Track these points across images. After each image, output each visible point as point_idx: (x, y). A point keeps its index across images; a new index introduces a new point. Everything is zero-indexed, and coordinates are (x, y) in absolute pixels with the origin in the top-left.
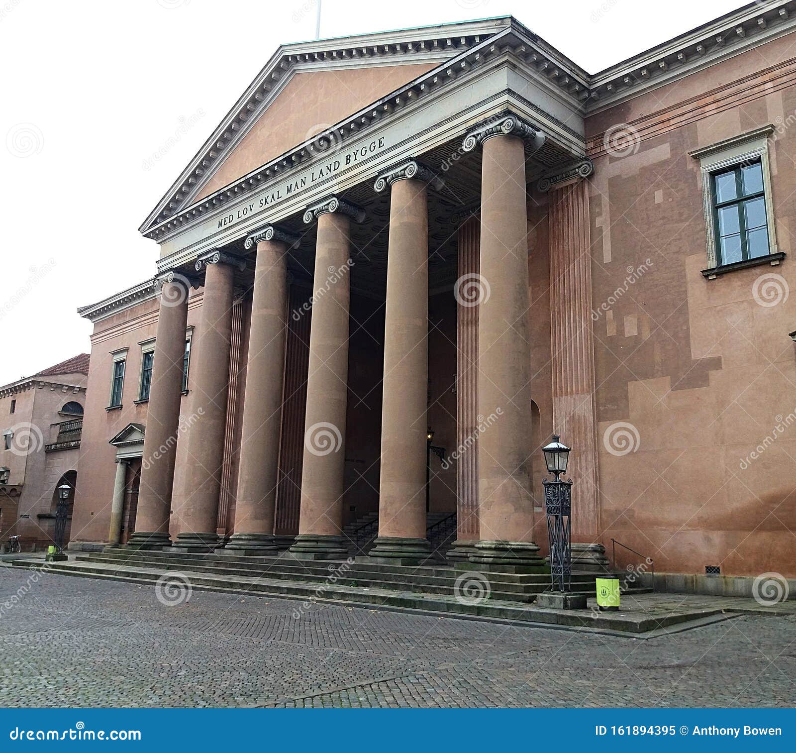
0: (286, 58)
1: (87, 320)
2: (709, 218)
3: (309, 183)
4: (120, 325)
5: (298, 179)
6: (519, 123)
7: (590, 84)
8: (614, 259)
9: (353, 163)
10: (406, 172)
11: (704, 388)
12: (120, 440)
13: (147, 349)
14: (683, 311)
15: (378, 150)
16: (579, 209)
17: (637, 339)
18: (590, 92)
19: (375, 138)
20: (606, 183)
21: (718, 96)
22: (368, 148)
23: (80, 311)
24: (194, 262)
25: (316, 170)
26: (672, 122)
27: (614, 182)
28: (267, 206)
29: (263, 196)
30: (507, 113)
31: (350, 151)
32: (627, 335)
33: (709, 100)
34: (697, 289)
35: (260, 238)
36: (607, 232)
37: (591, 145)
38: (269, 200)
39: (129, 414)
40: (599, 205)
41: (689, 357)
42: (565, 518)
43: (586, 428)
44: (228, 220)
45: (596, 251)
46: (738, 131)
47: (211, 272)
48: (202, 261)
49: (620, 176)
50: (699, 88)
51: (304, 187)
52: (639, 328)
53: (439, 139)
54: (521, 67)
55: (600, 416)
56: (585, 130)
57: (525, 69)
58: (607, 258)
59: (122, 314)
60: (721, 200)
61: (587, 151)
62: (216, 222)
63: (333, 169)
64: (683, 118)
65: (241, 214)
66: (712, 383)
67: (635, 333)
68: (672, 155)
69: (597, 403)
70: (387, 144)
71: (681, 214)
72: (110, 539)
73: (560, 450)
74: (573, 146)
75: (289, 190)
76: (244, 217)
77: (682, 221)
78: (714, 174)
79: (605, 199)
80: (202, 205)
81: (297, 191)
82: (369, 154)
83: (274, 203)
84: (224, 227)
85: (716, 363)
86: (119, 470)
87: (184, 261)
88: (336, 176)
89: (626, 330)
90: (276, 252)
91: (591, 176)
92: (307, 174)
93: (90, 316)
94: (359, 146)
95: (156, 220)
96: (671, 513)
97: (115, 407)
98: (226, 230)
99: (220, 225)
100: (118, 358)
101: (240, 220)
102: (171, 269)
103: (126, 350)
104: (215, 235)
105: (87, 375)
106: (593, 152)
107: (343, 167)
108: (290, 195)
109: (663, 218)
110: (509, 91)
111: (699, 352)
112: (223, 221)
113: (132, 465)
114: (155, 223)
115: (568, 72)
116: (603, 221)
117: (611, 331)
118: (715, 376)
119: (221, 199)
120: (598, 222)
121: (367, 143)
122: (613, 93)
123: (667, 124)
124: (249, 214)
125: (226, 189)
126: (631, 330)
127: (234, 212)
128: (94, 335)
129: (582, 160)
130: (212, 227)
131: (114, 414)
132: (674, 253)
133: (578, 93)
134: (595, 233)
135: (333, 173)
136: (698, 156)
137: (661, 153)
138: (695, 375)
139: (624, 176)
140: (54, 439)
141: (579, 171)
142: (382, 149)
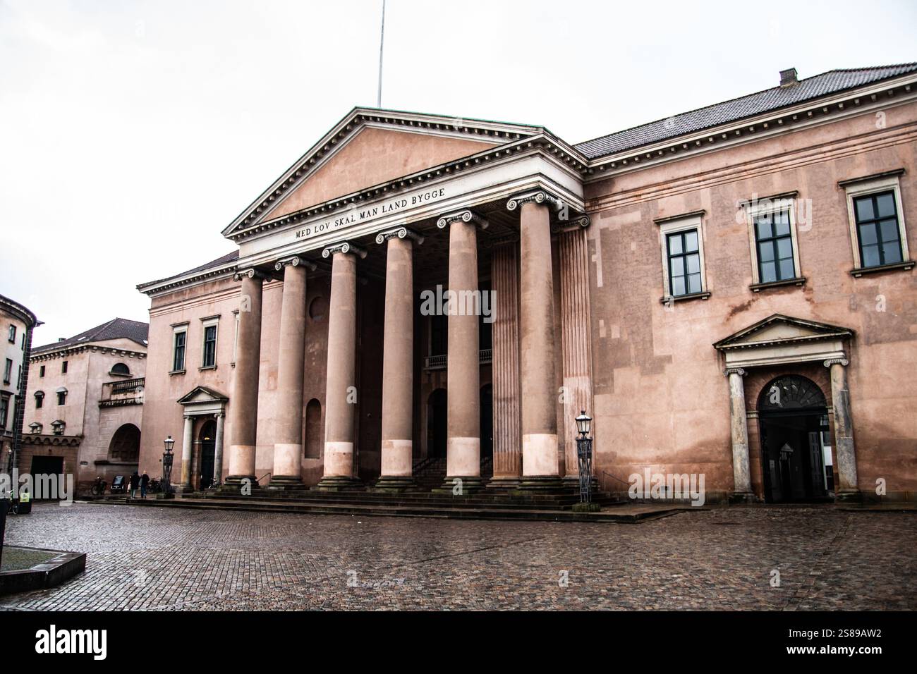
0: (359, 117)
1: (146, 295)
2: (665, 264)
3: (380, 214)
4: (180, 302)
5: (370, 208)
6: (547, 197)
7: (588, 164)
8: (605, 285)
9: (418, 204)
10: (463, 217)
11: (661, 375)
12: (187, 400)
13: (208, 323)
14: (648, 322)
15: (439, 198)
16: (581, 249)
17: (619, 341)
18: (588, 169)
19: (437, 188)
20: (599, 232)
21: (672, 185)
22: (431, 195)
23: (139, 287)
24: (274, 262)
25: (387, 204)
26: (643, 197)
27: (604, 232)
28: (342, 226)
29: (338, 218)
30: (539, 189)
31: (416, 194)
32: (613, 337)
33: (665, 186)
34: (657, 310)
35: (336, 251)
36: (599, 267)
37: (588, 204)
38: (344, 221)
39: (193, 379)
40: (594, 246)
41: (652, 354)
42: (589, 460)
43: (586, 399)
44: (305, 233)
45: (592, 277)
46: (683, 210)
47: (290, 273)
48: (281, 263)
49: (607, 228)
50: (659, 176)
51: (376, 217)
52: (621, 333)
53: (488, 197)
54: (547, 156)
55: (595, 391)
56: (584, 194)
57: (549, 158)
58: (600, 283)
59: (181, 293)
60: (672, 253)
61: (585, 208)
62: (294, 233)
63: (401, 205)
64: (649, 196)
65: (318, 229)
66: (666, 372)
67: (618, 336)
68: (642, 219)
69: (593, 382)
70: (447, 194)
71: (648, 260)
72: (182, 481)
73: (586, 420)
74: (577, 206)
75: (362, 216)
76: (321, 233)
77: (648, 264)
78: (668, 236)
79: (598, 243)
80: (284, 220)
81: (369, 218)
82: (432, 200)
83: (348, 225)
84: (301, 238)
85: (669, 359)
86: (187, 424)
87: (264, 261)
88: (404, 212)
89: (613, 334)
90: (350, 261)
91: (588, 227)
92: (379, 207)
93: (148, 293)
94: (423, 192)
95: (238, 226)
96: (640, 454)
97: (179, 369)
98: (304, 241)
99: (298, 236)
100: (179, 330)
101: (317, 234)
102: (251, 267)
103: (188, 323)
104: (294, 243)
106: (590, 209)
107: (410, 205)
108: (363, 220)
109: (636, 261)
110: (540, 174)
111: (658, 352)
112: (301, 233)
113: (196, 420)
114: (237, 229)
115: (575, 157)
116: (597, 258)
117: (603, 334)
118: (668, 367)
119: (299, 217)
120: (594, 258)
121: (431, 190)
122: (603, 171)
123: (639, 198)
124: (326, 230)
125: (307, 210)
126: (615, 334)
127: (312, 227)
128: (152, 309)
129: (583, 214)
130: (291, 237)
131: (178, 379)
132: (643, 285)
133: (580, 170)
134: (592, 266)
135: (401, 209)
136: (659, 223)
137: (635, 217)
138: (656, 366)
139: (611, 229)
140: (107, 396)
141: (581, 222)
142: (442, 198)
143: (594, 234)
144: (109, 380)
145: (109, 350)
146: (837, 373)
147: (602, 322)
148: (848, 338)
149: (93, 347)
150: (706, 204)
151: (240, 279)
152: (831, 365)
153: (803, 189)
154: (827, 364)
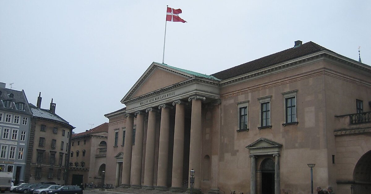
0: (154, 66)
1: (107, 118)
2: (239, 118)
4: (117, 121)
5: (157, 97)
9: (169, 97)
10: (179, 102)
11: (236, 156)
12: (117, 157)
13: (124, 130)
14: (233, 138)
15: (173, 95)
16: (218, 111)
17: (226, 144)
18: (220, 84)
19: (173, 92)
21: (242, 91)
23: (105, 115)
24: (134, 113)
26: (234, 94)
27: (224, 106)
28: (151, 102)
31: (168, 94)
33: (240, 91)
34: (236, 135)
35: (149, 110)
36: (223, 118)
37: (220, 96)
38: (151, 100)
39: (119, 149)
40: (222, 111)
41: (234, 149)
45: (221, 121)
46: (244, 100)
47: (138, 116)
48: (136, 113)
51: (159, 100)
53: (184, 97)
54: (200, 83)
56: (219, 93)
58: (223, 124)
63: (165, 97)
64: (236, 94)
67: (226, 142)
68: (234, 102)
69: (219, 158)
71: (234, 117)
72: (116, 185)
74: (216, 97)
75: (156, 99)
76: (146, 104)
78: (241, 108)
80: (136, 99)
82: (172, 96)
85: (238, 151)
86: (118, 165)
87: (132, 112)
88: (165, 99)
90: (153, 114)
92: (160, 97)
94: (170, 93)
97: (116, 146)
98: (142, 106)
99: (141, 104)
100: (116, 131)
102: (129, 114)
103: (119, 129)
104: (140, 107)
105: (108, 133)
107: (167, 97)
108: (156, 101)
109: (232, 117)
110: (196, 90)
111: (236, 148)
113: (121, 164)
114: (125, 100)
116: (222, 115)
117: (223, 141)
118: (238, 154)
119: (140, 98)
125: (141, 96)
127: (144, 102)
129: (219, 100)
130: (139, 105)
131: (116, 149)
132: (233, 125)
134: (221, 118)
136: (238, 104)
137: (232, 101)
138: (234, 153)
139: (226, 105)
140: (98, 153)
141: (218, 102)
142: (174, 95)
143: (222, 106)
144: (99, 147)
145: (99, 136)
146: (276, 158)
147: (222, 137)
148: (280, 147)
149: (93, 135)
150: (250, 99)
151: (126, 117)
152: (275, 156)
153: (273, 95)
154: (273, 156)
